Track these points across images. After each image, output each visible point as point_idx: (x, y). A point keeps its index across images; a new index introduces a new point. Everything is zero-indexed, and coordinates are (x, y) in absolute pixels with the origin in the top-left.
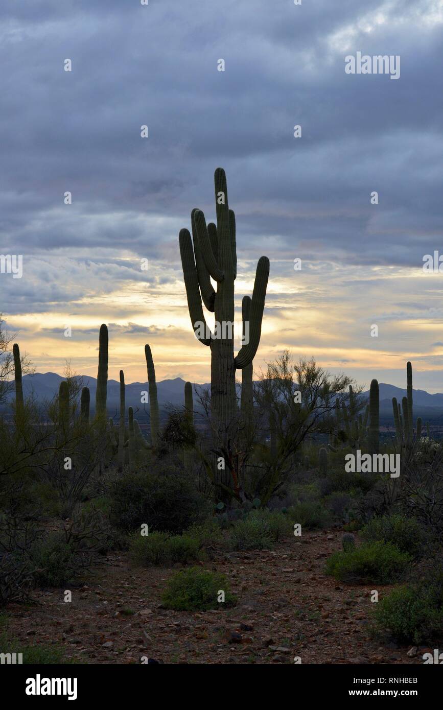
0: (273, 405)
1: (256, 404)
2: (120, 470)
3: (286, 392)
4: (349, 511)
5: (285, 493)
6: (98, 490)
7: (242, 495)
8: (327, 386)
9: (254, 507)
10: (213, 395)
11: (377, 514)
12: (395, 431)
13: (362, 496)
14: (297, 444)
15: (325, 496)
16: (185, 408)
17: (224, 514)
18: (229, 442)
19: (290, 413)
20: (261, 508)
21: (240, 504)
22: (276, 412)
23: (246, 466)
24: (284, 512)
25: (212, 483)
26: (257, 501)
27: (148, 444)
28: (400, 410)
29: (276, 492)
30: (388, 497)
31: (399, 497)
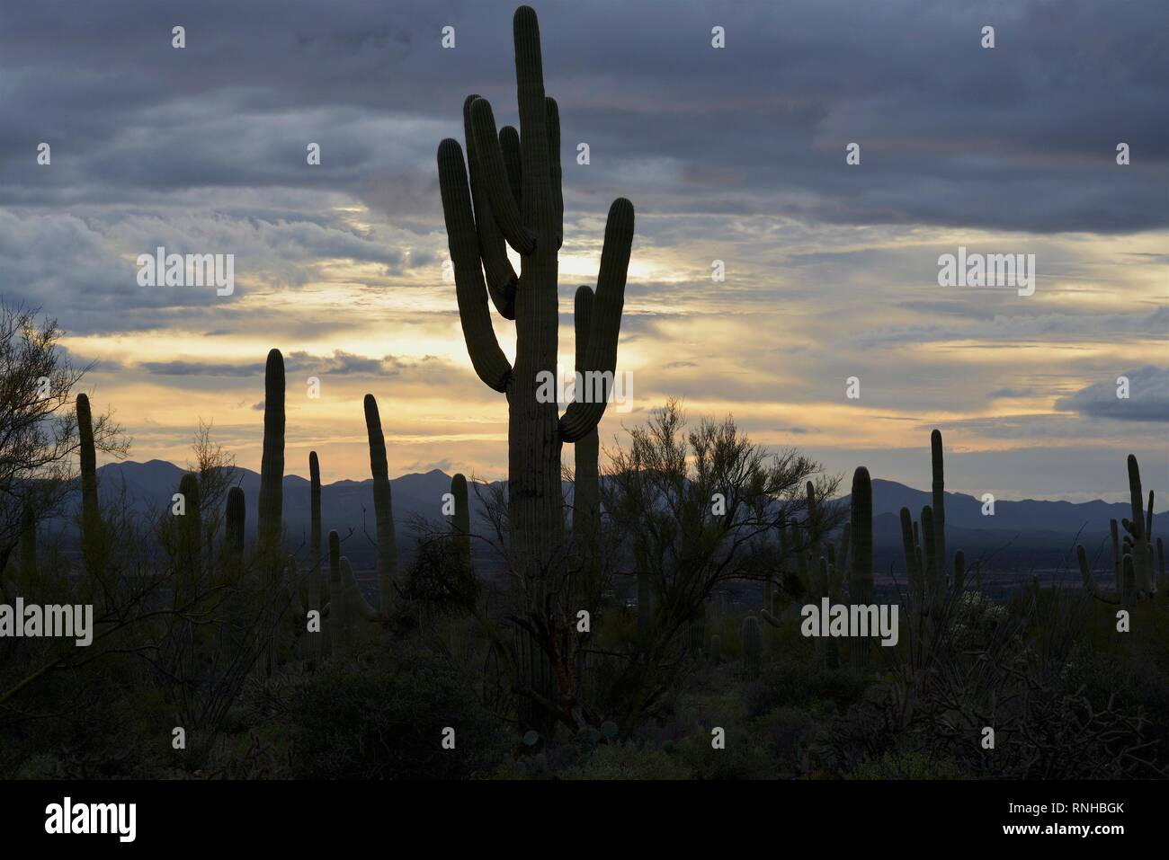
0: (643, 520)
1: (605, 519)
2: (311, 667)
3: (670, 492)
4: (810, 748)
5: (670, 711)
6: (264, 709)
7: (577, 715)
8: (759, 478)
9: (603, 741)
10: (512, 499)
11: (870, 754)
12: (907, 583)
13: (838, 717)
14: (695, 604)
15: (758, 718)
16: (451, 528)
17: (540, 755)
18: (548, 598)
19: (679, 538)
20: (618, 741)
21: (573, 735)
22: (650, 534)
23: (585, 652)
24: (670, 751)
25: (513, 690)
26: (610, 727)
27: (372, 611)
28: (917, 535)
29: (652, 708)
30: (894, 716)
31: (918, 715)
